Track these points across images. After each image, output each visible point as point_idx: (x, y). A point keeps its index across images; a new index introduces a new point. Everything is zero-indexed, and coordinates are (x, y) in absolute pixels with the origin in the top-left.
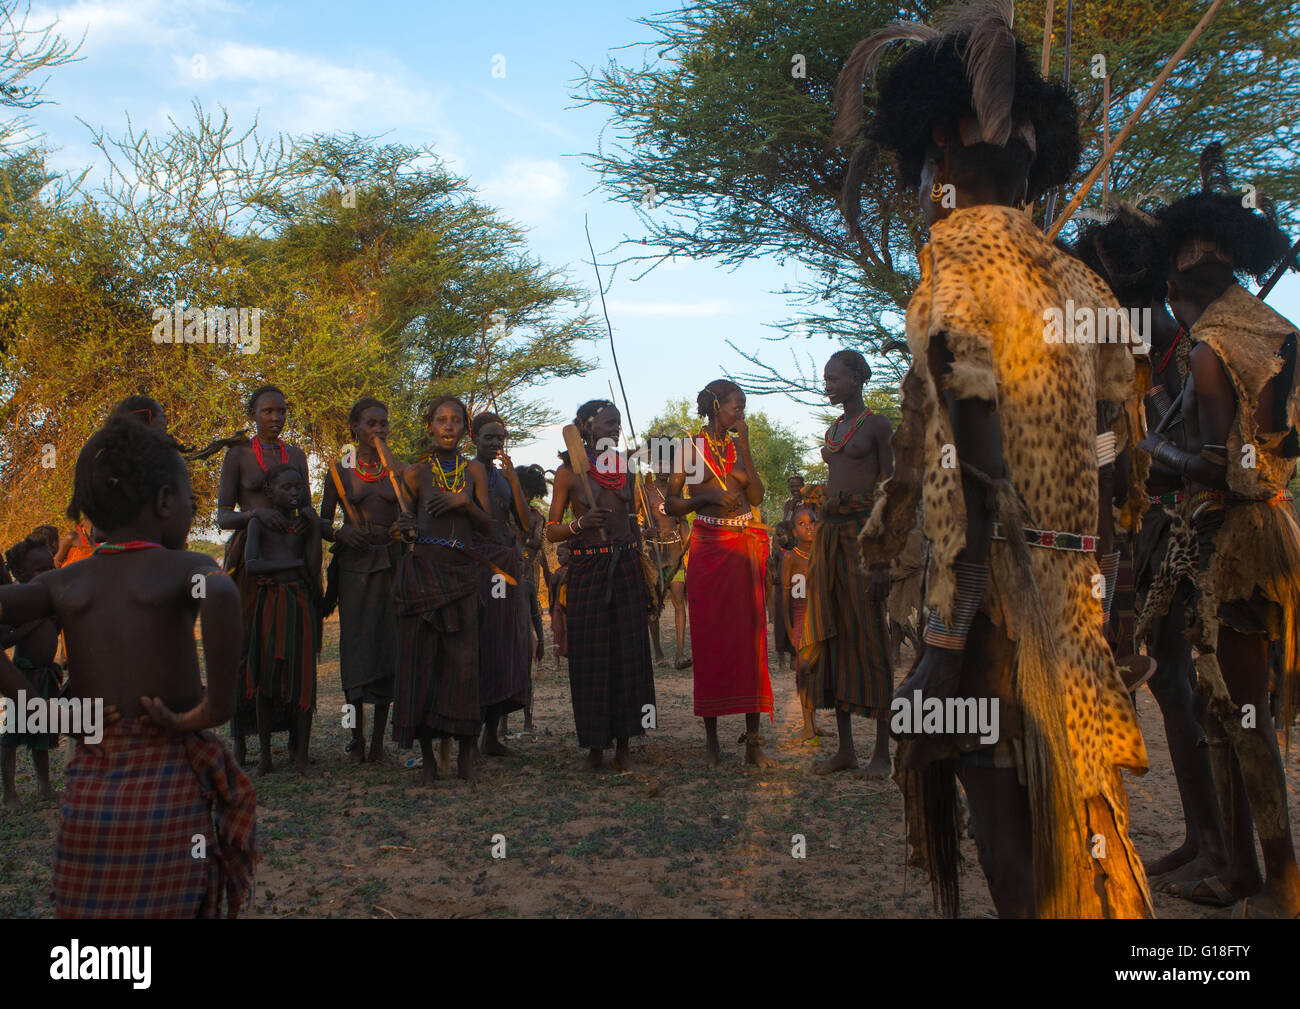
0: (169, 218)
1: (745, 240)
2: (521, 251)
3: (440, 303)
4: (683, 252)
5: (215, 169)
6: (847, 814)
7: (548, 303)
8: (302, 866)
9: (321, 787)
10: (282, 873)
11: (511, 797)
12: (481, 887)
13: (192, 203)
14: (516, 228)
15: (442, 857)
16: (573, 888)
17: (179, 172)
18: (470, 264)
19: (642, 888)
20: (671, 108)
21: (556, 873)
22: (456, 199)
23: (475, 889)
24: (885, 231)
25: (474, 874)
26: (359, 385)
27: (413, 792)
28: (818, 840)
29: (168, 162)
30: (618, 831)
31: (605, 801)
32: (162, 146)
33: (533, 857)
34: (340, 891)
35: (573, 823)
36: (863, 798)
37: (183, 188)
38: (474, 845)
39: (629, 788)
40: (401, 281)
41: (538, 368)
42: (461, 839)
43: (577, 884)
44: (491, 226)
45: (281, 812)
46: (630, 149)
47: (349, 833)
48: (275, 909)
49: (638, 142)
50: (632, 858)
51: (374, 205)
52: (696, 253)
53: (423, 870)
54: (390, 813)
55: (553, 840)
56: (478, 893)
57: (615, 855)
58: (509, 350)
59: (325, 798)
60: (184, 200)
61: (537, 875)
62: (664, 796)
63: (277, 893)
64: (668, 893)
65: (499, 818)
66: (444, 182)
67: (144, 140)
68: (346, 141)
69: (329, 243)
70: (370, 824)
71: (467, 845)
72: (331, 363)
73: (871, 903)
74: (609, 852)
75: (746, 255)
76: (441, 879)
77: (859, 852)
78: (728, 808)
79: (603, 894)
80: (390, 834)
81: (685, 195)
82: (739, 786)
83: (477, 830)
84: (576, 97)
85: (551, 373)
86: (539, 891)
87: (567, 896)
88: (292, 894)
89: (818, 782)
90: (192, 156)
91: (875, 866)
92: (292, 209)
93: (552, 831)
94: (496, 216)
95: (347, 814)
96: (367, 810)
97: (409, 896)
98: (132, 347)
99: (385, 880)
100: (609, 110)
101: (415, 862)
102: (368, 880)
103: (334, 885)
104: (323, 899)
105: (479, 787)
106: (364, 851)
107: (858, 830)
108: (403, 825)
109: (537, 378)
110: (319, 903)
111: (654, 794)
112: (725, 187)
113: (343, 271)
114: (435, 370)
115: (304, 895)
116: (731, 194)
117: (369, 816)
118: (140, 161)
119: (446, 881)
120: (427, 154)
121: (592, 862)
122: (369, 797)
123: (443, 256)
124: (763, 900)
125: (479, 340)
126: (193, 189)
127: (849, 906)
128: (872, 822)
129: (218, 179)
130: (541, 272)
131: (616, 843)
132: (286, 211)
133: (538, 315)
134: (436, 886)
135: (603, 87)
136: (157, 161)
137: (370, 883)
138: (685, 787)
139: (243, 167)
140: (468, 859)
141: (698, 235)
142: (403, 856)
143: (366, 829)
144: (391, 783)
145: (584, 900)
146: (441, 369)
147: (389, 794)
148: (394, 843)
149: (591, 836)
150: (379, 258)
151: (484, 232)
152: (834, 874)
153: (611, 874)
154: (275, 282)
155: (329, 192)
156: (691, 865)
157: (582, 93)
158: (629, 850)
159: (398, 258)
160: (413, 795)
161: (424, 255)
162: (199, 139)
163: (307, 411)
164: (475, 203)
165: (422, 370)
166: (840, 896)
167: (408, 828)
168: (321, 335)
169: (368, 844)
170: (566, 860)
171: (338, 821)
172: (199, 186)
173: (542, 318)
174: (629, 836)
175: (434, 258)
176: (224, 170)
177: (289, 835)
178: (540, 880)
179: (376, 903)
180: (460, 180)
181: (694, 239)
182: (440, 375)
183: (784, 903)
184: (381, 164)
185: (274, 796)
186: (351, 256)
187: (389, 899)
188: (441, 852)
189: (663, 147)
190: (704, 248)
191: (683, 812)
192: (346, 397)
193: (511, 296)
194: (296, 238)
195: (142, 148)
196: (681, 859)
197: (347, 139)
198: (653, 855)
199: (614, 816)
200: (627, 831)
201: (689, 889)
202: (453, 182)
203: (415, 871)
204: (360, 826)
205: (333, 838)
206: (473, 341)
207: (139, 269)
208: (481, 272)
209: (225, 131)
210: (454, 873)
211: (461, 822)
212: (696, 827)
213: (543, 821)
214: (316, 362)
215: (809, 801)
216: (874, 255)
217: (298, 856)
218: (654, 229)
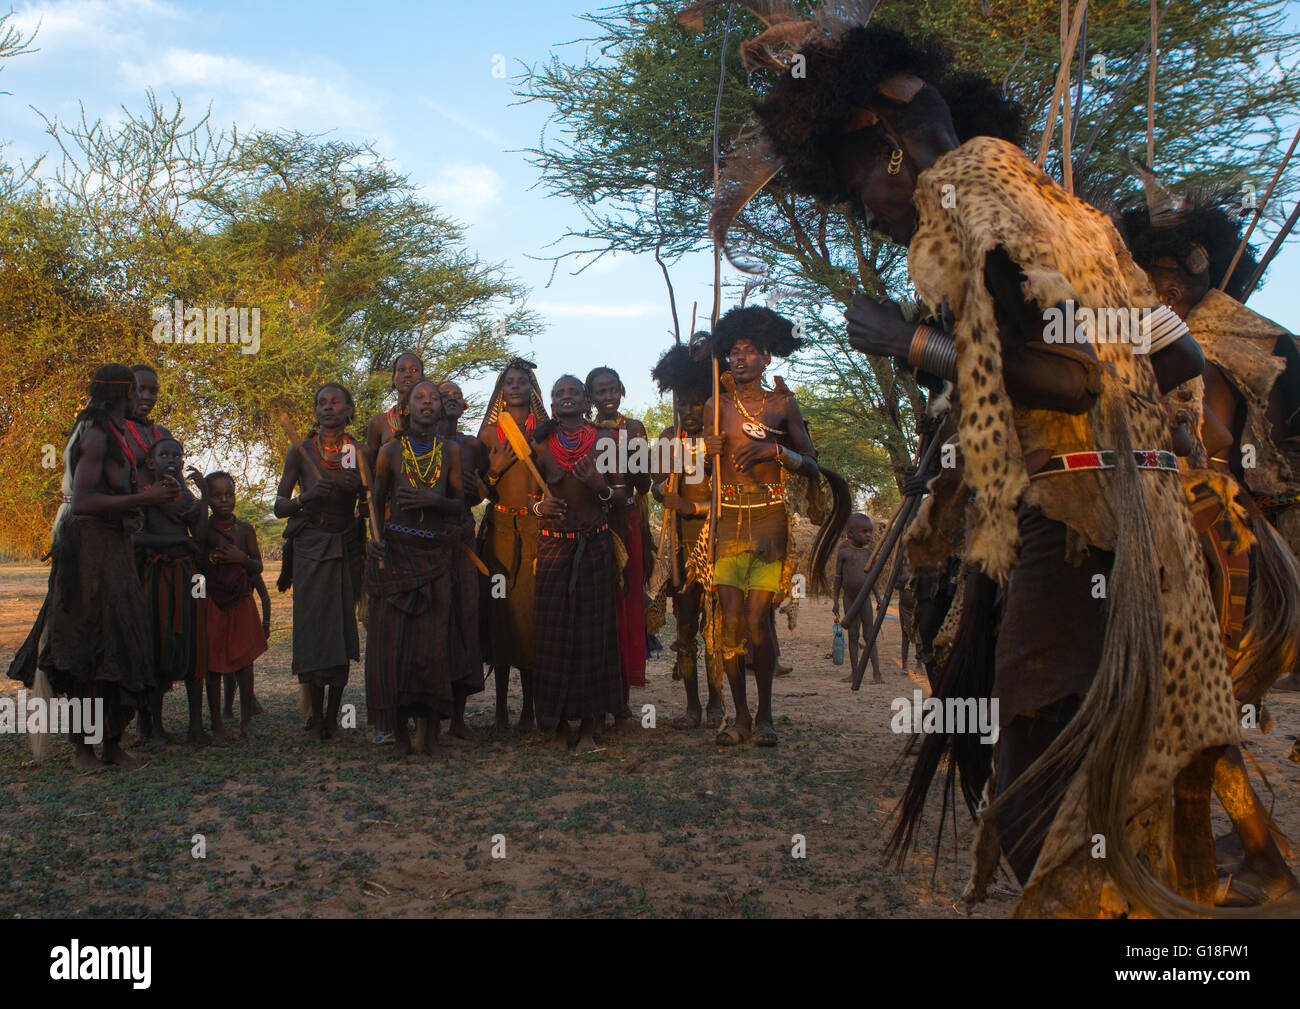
0: (121, 207)
1: (685, 234)
2: (457, 248)
3: (379, 298)
4: (622, 246)
5: (167, 158)
6: (833, 790)
7: (485, 299)
8: (284, 840)
9: (291, 763)
10: (263, 848)
11: (485, 772)
12: (473, 861)
13: (144, 193)
14: (454, 225)
15: (426, 832)
16: (568, 862)
17: (131, 162)
18: (409, 260)
19: (640, 862)
20: (612, 103)
21: (548, 848)
22: (396, 197)
23: (467, 865)
24: (822, 225)
25: (464, 849)
26: (307, 373)
27: (386, 768)
28: (808, 815)
29: (121, 151)
30: (603, 806)
31: (583, 777)
32: (115, 135)
33: (521, 831)
34: (326, 865)
35: (554, 798)
36: (845, 774)
37: (135, 177)
38: (457, 820)
39: (606, 764)
40: (342, 276)
41: (474, 363)
42: (443, 814)
43: (573, 859)
44: (429, 223)
45: (255, 787)
46: (571, 144)
47: (326, 808)
48: (263, 883)
49: (579, 138)
50: (623, 832)
51: (315, 202)
52: (636, 247)
53: (409, 845)
54: (366, 788)
55: (538, 814)
56: (470, 868)
57: (604, 830)
58: (446, 345)
59: (297, 773)
60: (136, 189)
61: (527, 849)
62: (642, 772)
63: (263, 867)
64: (668, 867)
65: (479, 793)
66: (384, 180)
67: (97, 131)
68: (289, 139)
69: (271, 238)
70: (348, 798)
71: (451, 820)
72: (279, 351)
73: (880, 879)
74: (598, 826)
75: (686, 248)
76: (430, 853)
77: (854, 827)
78: (709, 783)
79: (598, 868)
80: (370, 809)
81: (623, 191)
82: (715, 763)
83: (459, 805)
84: (519, 94)
85: (487, 368)
86: (533, 867)
87: (564, 871)
88: (277, 869)
89: (794, 758)
90: (144, 146)
91: (874, 841)
92: (235, 205)
93: (536, 806)
94: (435, 213)
95: (323, 789)
96: (341, 785)
97: (400, 870)
98: (84, 335)
99: (372, 854)
100: (551, 107)
101: (399, 837)
102: (354, 854)
103: (321, 859)
104: (312, 873)
105: (452, 762)
106: (348, 827)
107: (846, 806)
108: (382, 799)
109: (473, 372)
110: (308, 878)
111: (631, 770)
112: (664, 182)
113: (285, 266)
114: (373, 364)
115: (291, 869)
116: (670, 189)
117: (345, 791)
118: (93, 150)
119: (435, 855)
120: (367, 152)
121: (581, 837)
122: (342, 773)
123: (382, 252)
124: (768, 876)
125: (416, 335)
126: (145, 178)
127: (859, 881)
128: (860, 798)
129: (169, 168)
130: (479, 269)
131: (604, 818)
132: (230, 207)
133: (474, 311)
134: (424, 860)
135: (546, 83)
136: (110, 151)
137: (358, 858)
138: (662, 763)
139: (195, 158)
140: (455, 833)
141: (640, 228)
142: (386, 831)
143: (344, 803)
144: (363, 758)
145: (583, 875)
146: (379, 364)
147: (362, 769)
148: (376, 818)
149: (577, 811)
150: (320, 254)
151: (423, 230)
152: (835, 848)
153: (605, 849)
154: (224, 271)
155: (271, 189)
156: (685, 840)
157: (525, 89)
158: (618, 825)
159: (338, 254)
160: (386, 770)
161: (363, 251)
162: (151, 127)
163: (255, 398)
164: (414, 200)
165: (361, 365)
166: (847, 872)
167: (386, 802)
168: (270, 323)
169: (349, 818)
170: (554, 835)
171: (313, 795)
172: (150, 175)
173: (479, 314)
174: (615, 810)
175: (373, 253)
176: (176, 160)
177: (266, 809)
178: (532, 855)
179: (367, 877)
180: (399, 178)
181: (636, 233)
182: (378, 369)
183: (789, 878)
184: (323, 162)
185: (245, 771)
186: (293, 251)
187: (379, 873)
188: (425, 827)
189: (605, 143)
190: (645, 241)
191: (664, 787)
192: (294, 385)
193: (449, 291)
194: (239, 234)
195: (95, 137)
196: (672, 833)
197: (289, 137)
198: (644, 830)
199: (595, 791)
200: (612, 806)
201: (689, 864)
202: (393, 180)
203: (401, 846)
204: (337, 801)
205: (312, 813)
206: (411, 336)
207: (91, 257)
208: (418, 269)
209: (177, 121)
210: (441, 848)
211: (440, 797)
212: (683, 803)
213: (524, 796)
214: (266, 350)
215: (790, 777)
216: (812, 249)
217: (278, 830)
218: (598, 223)
